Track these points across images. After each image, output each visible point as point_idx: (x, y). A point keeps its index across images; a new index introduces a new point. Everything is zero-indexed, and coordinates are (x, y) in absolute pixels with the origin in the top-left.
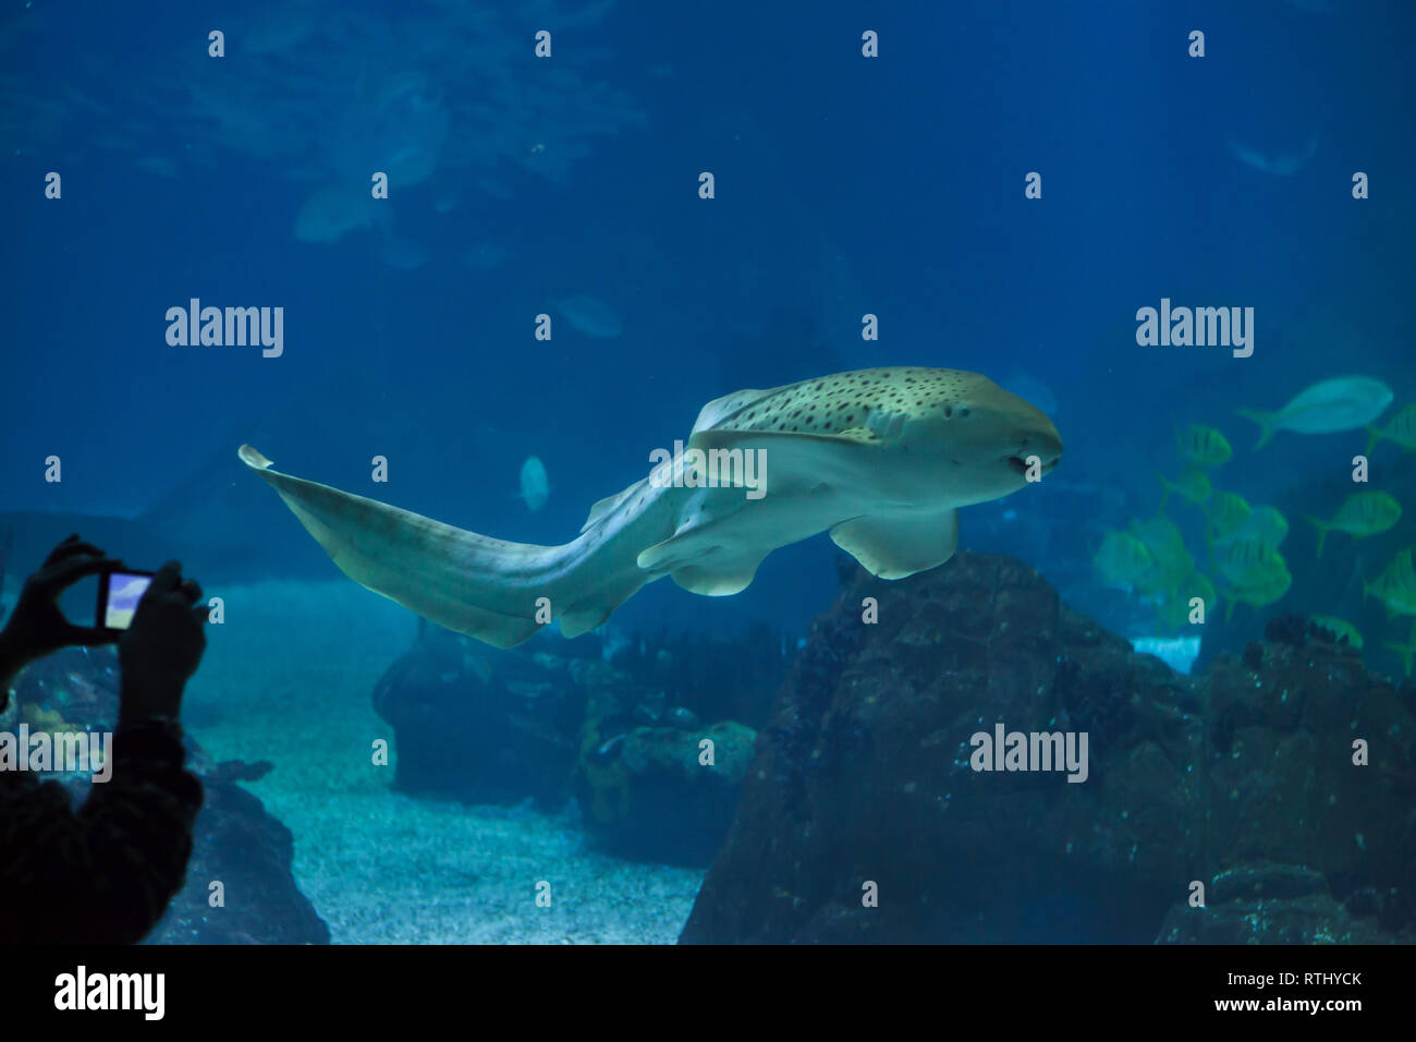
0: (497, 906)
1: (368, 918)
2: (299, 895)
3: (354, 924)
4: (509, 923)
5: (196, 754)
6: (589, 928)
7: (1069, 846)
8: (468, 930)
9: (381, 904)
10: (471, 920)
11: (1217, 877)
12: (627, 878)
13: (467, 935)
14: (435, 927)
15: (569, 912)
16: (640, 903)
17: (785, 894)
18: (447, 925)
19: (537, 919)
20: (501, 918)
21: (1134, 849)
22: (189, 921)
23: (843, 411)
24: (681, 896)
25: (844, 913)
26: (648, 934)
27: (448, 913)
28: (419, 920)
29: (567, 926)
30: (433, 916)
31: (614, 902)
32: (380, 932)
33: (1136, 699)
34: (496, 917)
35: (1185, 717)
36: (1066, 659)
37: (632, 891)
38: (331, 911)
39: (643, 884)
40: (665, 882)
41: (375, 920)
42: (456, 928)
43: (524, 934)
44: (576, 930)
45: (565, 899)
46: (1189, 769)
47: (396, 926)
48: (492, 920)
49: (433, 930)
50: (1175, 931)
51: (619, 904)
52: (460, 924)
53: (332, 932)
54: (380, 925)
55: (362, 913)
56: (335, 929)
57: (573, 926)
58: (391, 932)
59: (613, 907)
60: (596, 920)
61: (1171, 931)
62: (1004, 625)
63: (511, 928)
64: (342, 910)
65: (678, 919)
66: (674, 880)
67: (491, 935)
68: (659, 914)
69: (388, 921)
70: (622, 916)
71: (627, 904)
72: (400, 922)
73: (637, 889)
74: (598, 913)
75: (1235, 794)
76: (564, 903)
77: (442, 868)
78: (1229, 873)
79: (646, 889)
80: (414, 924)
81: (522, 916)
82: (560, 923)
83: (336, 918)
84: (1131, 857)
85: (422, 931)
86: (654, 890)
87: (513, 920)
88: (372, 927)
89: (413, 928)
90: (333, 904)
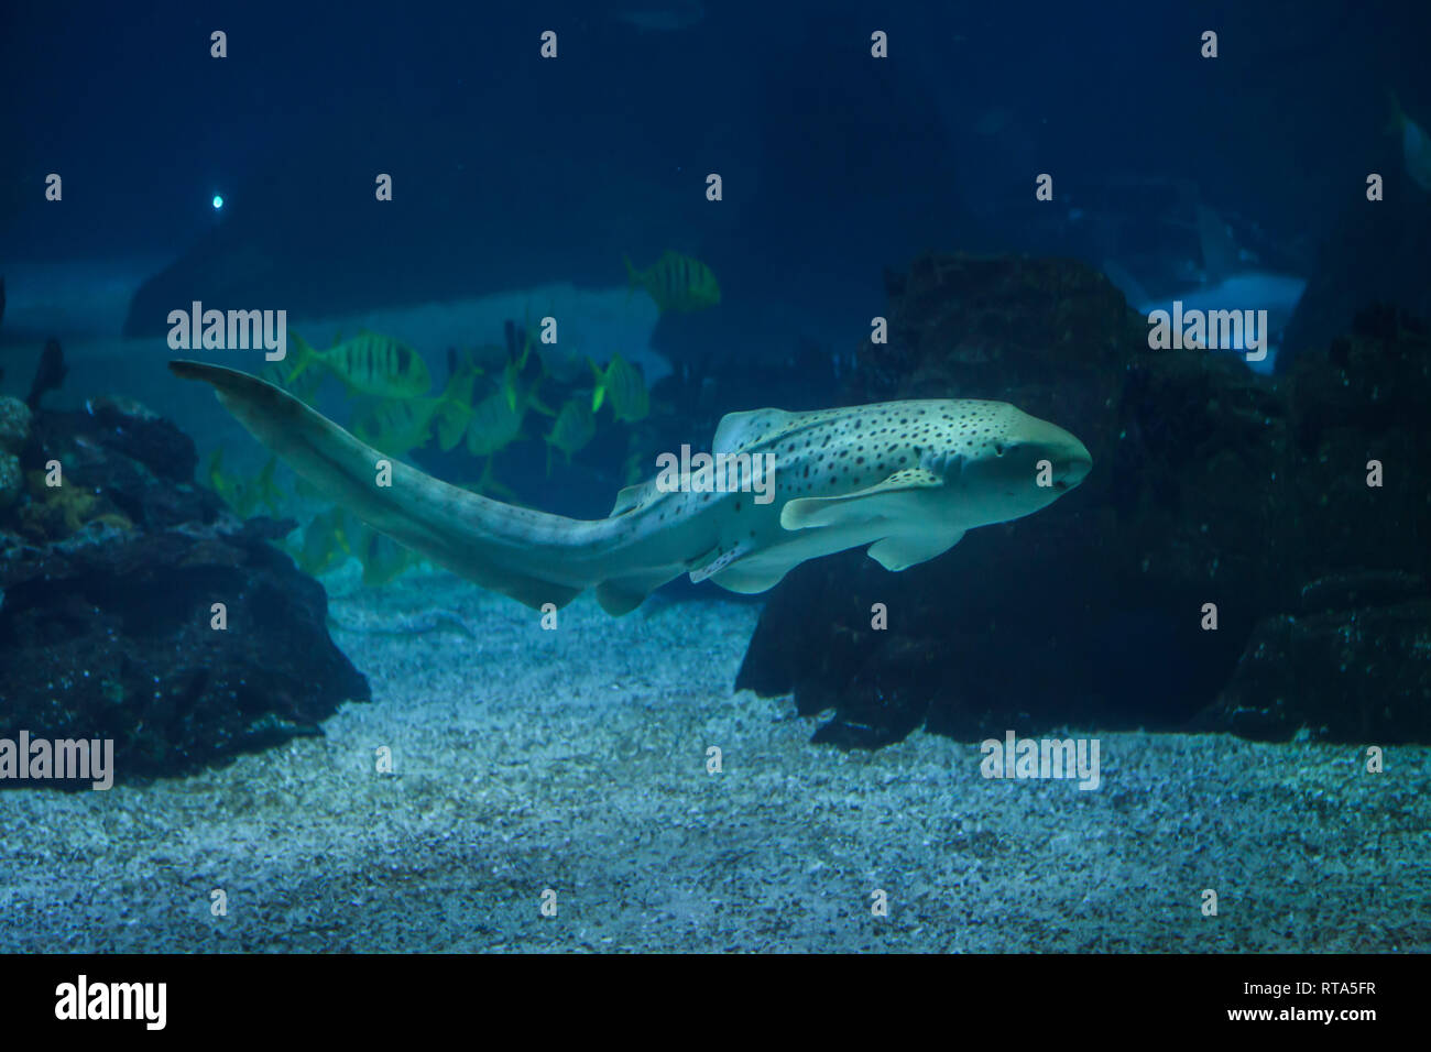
0: (546, 651)
1: (408, 669)
2: (336, 650)
3: (394, 677)
4: (558, 667)
5: (221, 513)
6: (640, 671)
7: (1146, 563)
8: (516, 677)
9: (421, 655)
10: (519, 667)
11: (1304, 589)
12: (679, 615)
13: (514, 682)
14: (480, 676)
15: (618, 653)
16: (694, 643)
17: (844, 629)
18: (492, 673)
19: (586, 663)
20: (550, 663)
21: (1216, 564)
22: (226, 683)
23: (894, 452)
24: (739, 633)
25: (908, 645)
26: (704, 675)
27: (494, 660)
28: (462, 670)
29: (618, 669)
30: (478, 665)
31: (665, 643)
32: (421, 684)
33: (1213, 405)
34: (545, 663)
35: (1268, 421)
36: (1136, 366)
37: (684, 628)
38: (372, 664)
39: (697, 621)
40: (723, 618)
41: (415, 672)
42: (502, 674)
43: (573, 679)
44: (628, 673)
45: (616, 640)
46: (1273, 477)
47: (438, 676)
48: (540, 665)
49: (477, 679)
50: (1262, 646)
51: (670, 645)
52: (507, 671)
53: (373, 687)
54: (422, 676)
55: (402, 665)
56: (375, 682)
57: (625, 669)
58: (431, 682)
59: (663, 649)
60: (647, 662)
61: (1259, 646)
62: (1068, 336)
63: (561, 672)
64: (382, 664)
65: (736, 655)
66: (732, 616)
67: (540, 682)
68: (714, 653)
69: (429, 672)
70: (673, 657)
71: (678, 645)
72: (442, 672)
73: (690, 626)
74: (649, 654)
75: (1325, 499)
76: (614, 645)
77: (487, 613)
78: (1319, 582)
79: (701, 626)
80: (457, 672)
81: (571, 660)
82: (610, 666)
83: (377, 671)
84: (1212, 573)
85: (465, 680)
86: (710, 627)
87: (561, 664)
88: (412, 679)
89: (455, 677)
90: (374, 657)
